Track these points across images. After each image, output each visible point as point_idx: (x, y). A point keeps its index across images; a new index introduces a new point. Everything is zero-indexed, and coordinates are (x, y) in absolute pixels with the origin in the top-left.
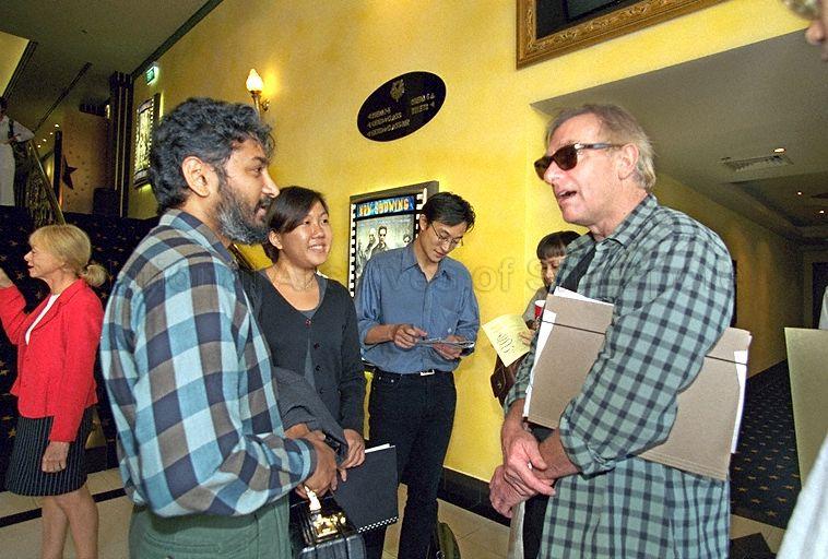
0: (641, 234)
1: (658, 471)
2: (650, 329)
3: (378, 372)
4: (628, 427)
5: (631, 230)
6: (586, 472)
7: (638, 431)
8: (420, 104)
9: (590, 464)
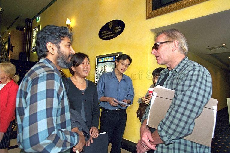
0: (183, 69)
1: (189, 143)
2: (186, 99)
3: (103, 109)
4: (179, 129)
5: (180, 67)
6: (166, 143)
7: (182, 131)
8: (117, 29)
9: (167, 141)
